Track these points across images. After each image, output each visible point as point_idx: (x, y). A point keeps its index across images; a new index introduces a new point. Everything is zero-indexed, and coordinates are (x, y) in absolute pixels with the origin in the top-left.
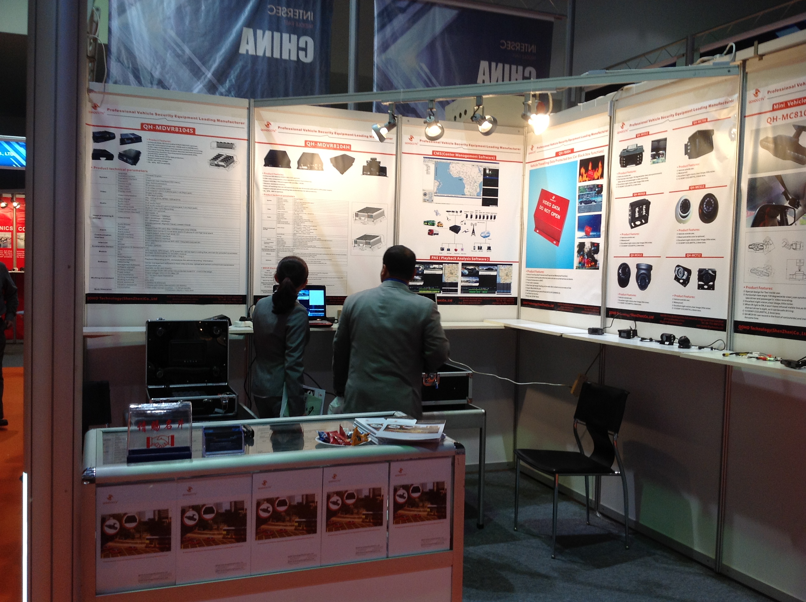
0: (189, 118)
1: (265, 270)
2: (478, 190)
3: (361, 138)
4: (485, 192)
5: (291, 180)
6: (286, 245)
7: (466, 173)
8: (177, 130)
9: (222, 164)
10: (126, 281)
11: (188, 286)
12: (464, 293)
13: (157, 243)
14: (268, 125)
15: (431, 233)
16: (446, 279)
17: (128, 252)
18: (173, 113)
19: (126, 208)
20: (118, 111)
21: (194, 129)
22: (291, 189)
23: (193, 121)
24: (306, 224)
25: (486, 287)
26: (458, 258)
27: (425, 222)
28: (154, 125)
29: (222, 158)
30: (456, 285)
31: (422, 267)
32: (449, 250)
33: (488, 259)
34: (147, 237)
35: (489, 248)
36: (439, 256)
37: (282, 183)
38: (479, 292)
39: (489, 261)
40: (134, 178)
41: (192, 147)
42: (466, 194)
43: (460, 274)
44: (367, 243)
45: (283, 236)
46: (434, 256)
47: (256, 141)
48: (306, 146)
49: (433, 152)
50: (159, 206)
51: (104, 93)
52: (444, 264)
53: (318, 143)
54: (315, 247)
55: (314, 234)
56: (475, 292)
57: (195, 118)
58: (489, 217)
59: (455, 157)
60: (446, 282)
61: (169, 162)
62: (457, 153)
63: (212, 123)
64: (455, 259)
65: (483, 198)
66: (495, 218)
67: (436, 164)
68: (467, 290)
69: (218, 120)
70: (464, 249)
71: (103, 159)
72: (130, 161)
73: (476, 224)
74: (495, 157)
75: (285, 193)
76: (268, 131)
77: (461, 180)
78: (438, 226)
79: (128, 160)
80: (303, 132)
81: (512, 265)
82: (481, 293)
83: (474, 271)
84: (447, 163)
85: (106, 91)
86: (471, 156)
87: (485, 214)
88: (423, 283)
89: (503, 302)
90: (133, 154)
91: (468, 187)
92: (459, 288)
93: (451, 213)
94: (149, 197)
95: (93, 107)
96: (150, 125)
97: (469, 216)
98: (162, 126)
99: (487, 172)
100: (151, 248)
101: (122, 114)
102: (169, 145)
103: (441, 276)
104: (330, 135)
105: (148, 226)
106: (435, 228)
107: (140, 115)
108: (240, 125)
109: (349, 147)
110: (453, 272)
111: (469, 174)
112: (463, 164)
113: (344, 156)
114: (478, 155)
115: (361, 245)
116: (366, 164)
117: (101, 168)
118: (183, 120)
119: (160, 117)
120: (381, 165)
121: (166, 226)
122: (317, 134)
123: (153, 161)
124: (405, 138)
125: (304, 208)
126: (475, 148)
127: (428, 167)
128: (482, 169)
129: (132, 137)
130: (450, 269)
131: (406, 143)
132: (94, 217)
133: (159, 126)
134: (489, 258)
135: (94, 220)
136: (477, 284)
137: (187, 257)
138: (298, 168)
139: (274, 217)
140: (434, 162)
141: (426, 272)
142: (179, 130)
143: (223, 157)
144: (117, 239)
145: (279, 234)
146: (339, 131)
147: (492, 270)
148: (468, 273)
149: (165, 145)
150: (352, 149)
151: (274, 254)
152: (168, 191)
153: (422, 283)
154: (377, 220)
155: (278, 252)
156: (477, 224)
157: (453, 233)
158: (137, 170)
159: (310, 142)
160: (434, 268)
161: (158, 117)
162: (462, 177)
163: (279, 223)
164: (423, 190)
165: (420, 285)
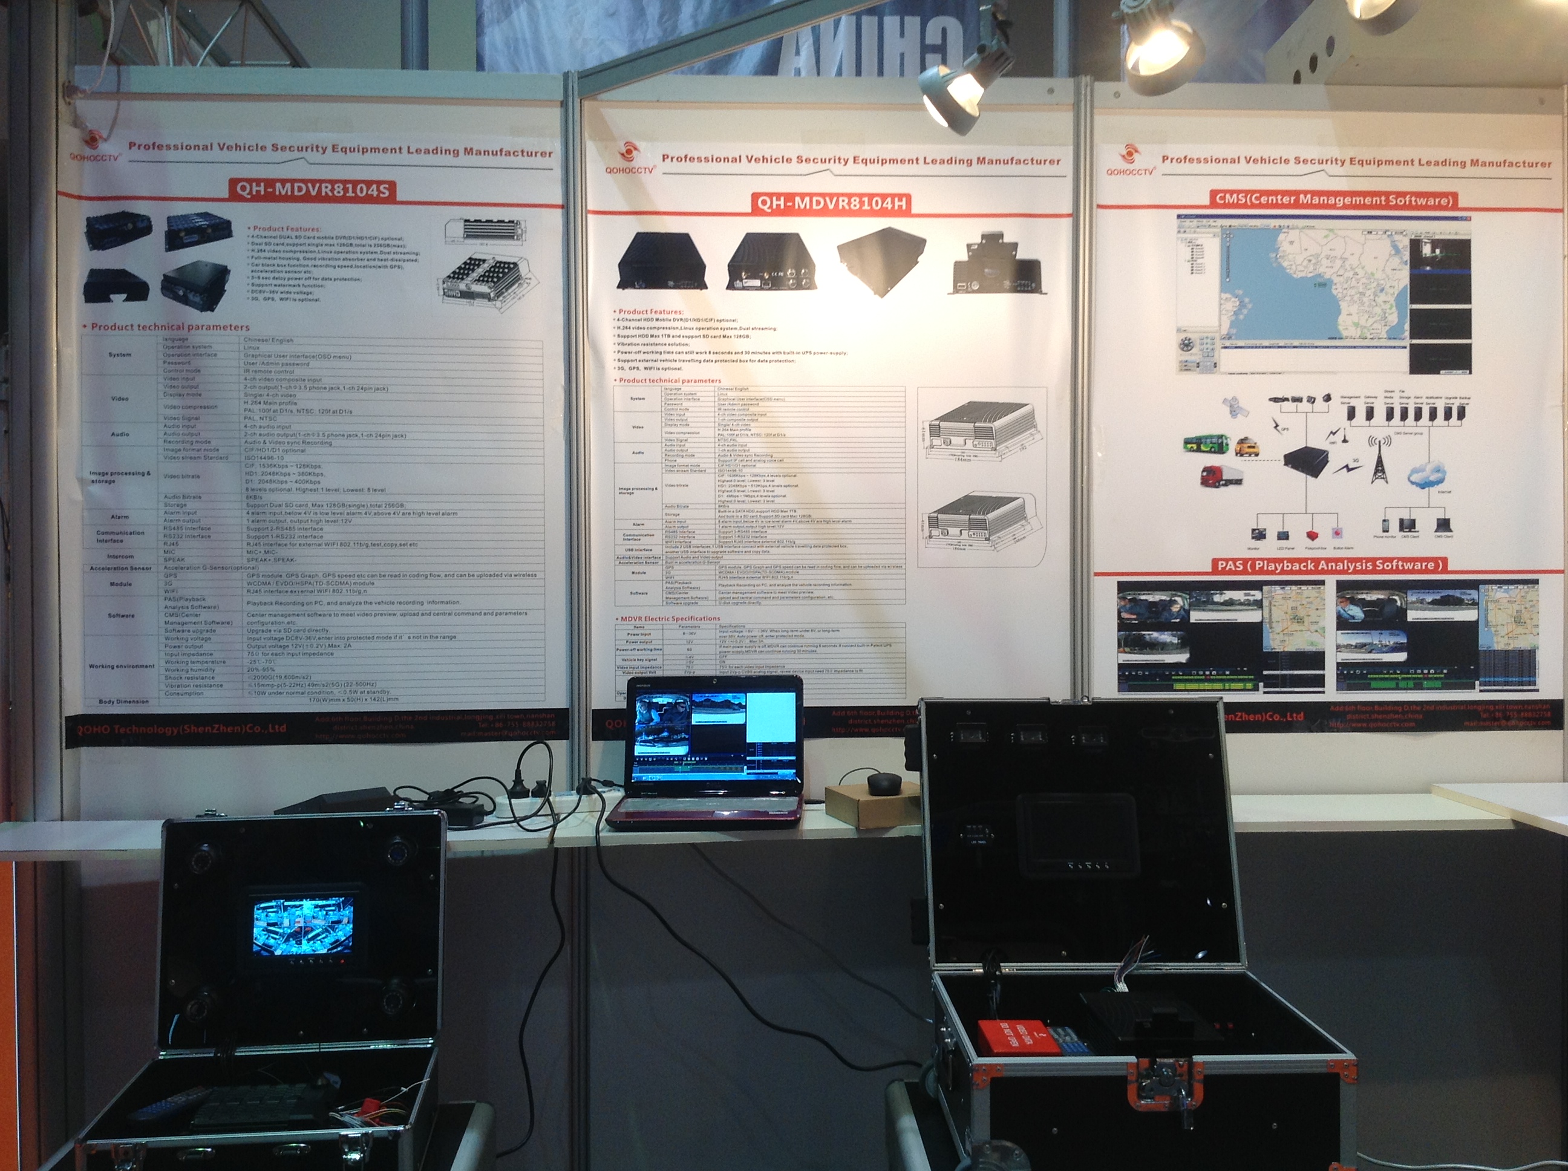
0: (375, 150)
1: (629, 626)
2: (1393, 318)
3: (946, 169)
4: (1420, 324)
5: (710, 327)
6: (694, 542)
7: (1344, 260)
8: (339, 191)
9: (483, 288)
10: (191, 674)
11: (380, 685)
12: (1351, 688)
13: (282, 552)
14: (628, 153)
15: (1212, 478)
16: (1275, 641)
17: (194, 583)
18: (326, 138)
19: (188, 446)
20: (160, 147)
21: (392, 186)
22: (708, 357)
23: (390, 158)
24: (761, 468)
25: (1437, 664)
26: (1323, 565)
27: (1187, 442)
28: (270, 183)
29: (480, 271)
30: (1317, 659)
31: (1180, 602)
32: (1283, 536)
33: (1441, 563)
34: (253, 534)
35: (1444, 525)
36: (1245, 561)
37: (677, 340)
38: (1411, 684)
39: (1445, 571)
40: (208, 351)
41: (386, 242)
42: (1345, 334)
43: (1331, 622)
44: (973, 525)
45: (684, 514)
46: (1227, 560)
47: (590, 208)
48: (756, 211)
49: (1214, 193)
50: (287, 435)
51: (119, 94)
52: (1265, 588)
53: (798, 199)
54: (792, 544)
55: (788, 500)
56: (1393, 684)
57: (393, 150)
58: (1441, 413)
59: (1297, 205)
60: (1279, 649)
61: (317, 293)
62: (1306, 193)
63: (449, 159)
64: (1311, 566)
65: (1411, 345)
66: (1461, 415)
67: (1227, 235)
68: (1363, 676)
69: (468, 151)
70: (1345, 533)
71: (118, 298)
72: (197, 299)
73: (1388, 441)
74: (1455, 196)
75: (690, 371)
76: (631, 170)
77: (1323, 284)
78: (1240, 453)
79: (191, 296)
80: (744, 167)
81: (1536, 582)
82: (1418, 687)
83: (1388, 609)
84: (1266, 229)
85: (124, 89)
86: (1358, 200)
87: (1424, 400)
88: (1188, 656)
89: (1508, 719)
90: (205, 276)
91: (1354, 309)
92: (1330, 673)
93: (1288, 406)
94: (256, 407)
95: (87, 142)
96: (258, 181)
97: (1361, 413)
98: (293, 181)
99: (1427, 250)
100: (263, 568)
101: (171, 155)
102: (316, 241)
103: (1255, 630)
104: (837, 168)
105: (252, 498)
106: (1228, 462)
107: (226, 155)
108: (538, 161)
109: (904, 203)
110: (1302, 613)
111: (1353, 261)
112: (1331, 230)
113: (887, 236)
114: (1387, 194)
115: (954, 531)
116: (964, 257)
117: (114, 327)
118: (356, 157)
119: (288, 155)
120: (1022, 254)
121: (310, 498)
122: (794, 167)
123: (267, 295)
124: (1108, 155)
125: (754, 417)
126: (1372, 169)
127: (1196, 250)
128: (1405, 243)
129: (203, 223)
130: (1291, 604)
131: (1111, 172)
132: (94, 477)
133: (283, 182)
134: (1445, 560)
135: (95, 489)
136: (1402, 657)
137: (379, 591)
138: (731, 286)
139: (655, 453)
140: (1218, 230)
141: (1196, 616)
142: (346, 190)
143: (485, 266)
144: (161, 545)
145: (672, 507)
146: (869, 152)
147: (1457, 603)
148: (1363, 616)
149: (302, 241)
150: (914, 211)
151: (655, 572)
152: (315, 384)
153: (1183, 657)
154: (1009, 443)
155: (669, 567)
156: (1394, 437)
157: (1298, 477)
158: (216, 327)
159: (770, 195)
160: (1230, 603)
161: (280, 156)
162: (1327, 276)
163: (671, 469)
164: (1179, 330)
165: (1177, 666)
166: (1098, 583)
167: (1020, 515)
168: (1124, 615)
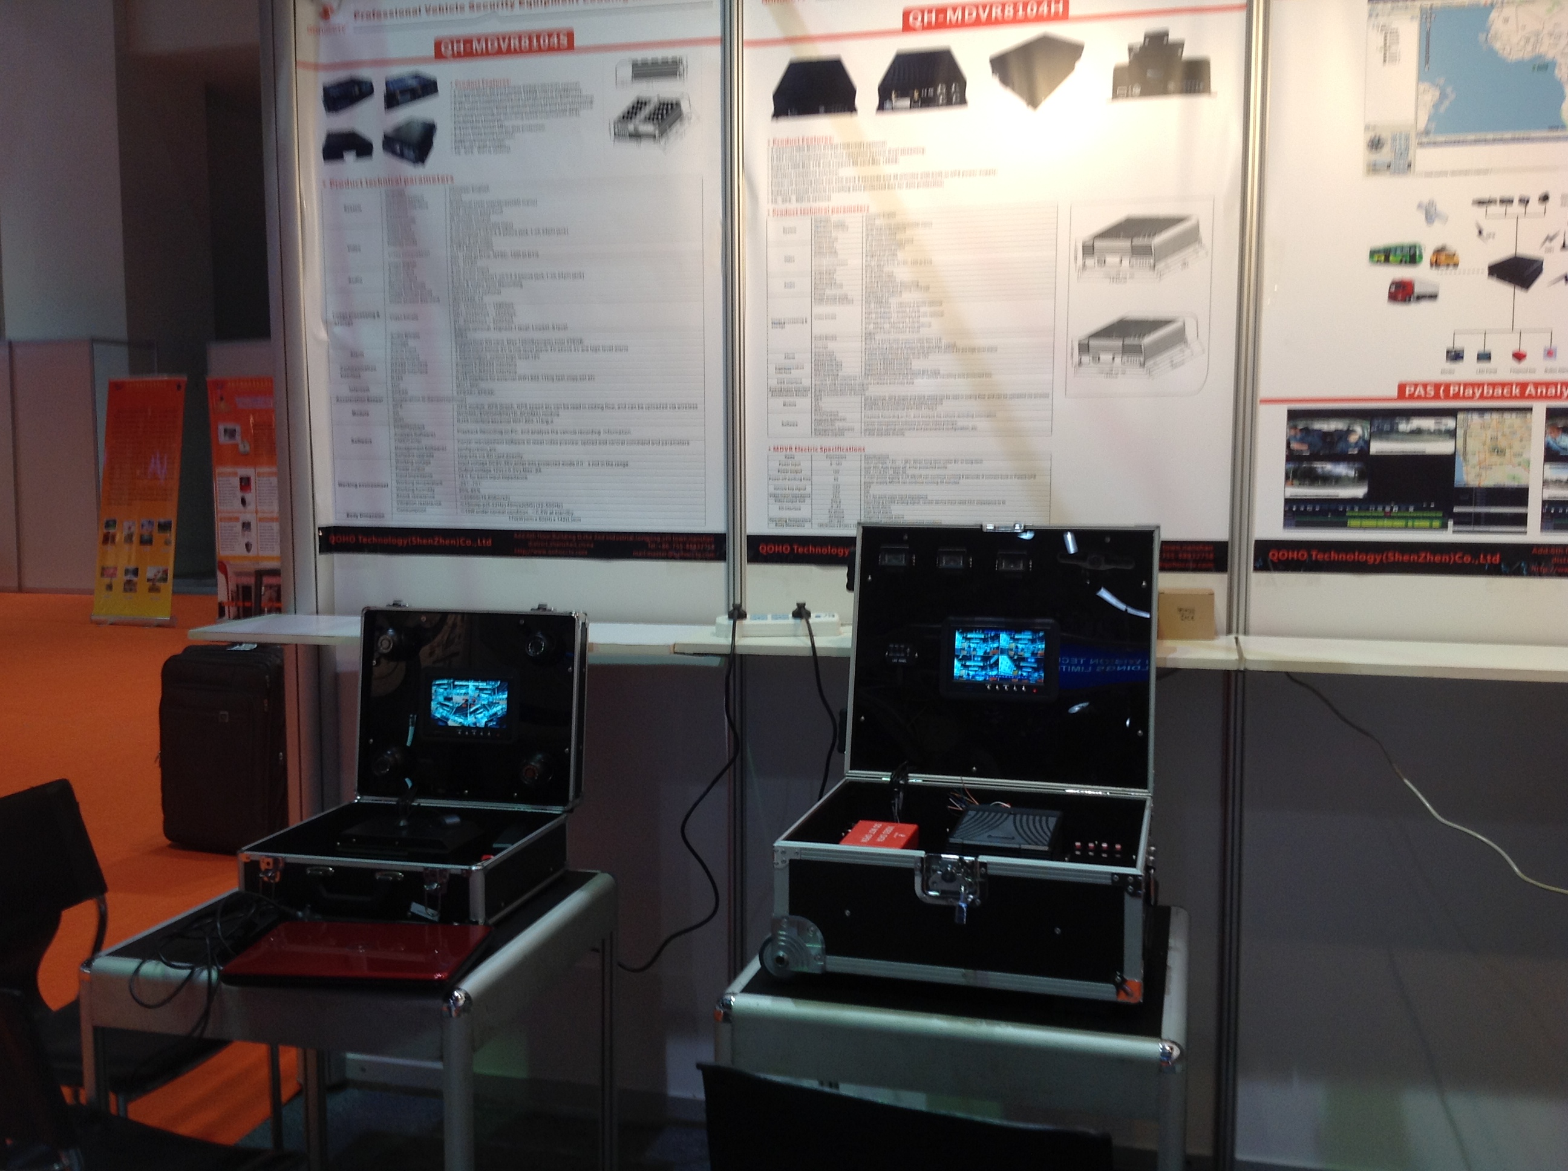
1: (781, 456)
5: (856, 153)
6: (841, 375)
8: (526, 42)
9: (649, 128)
10: (416, 493)
11: (566, 506)
15: (1402, 292)
16: (1468, 475)
17: (417, 413)
19: (407, 290)
20: (379, 15)
21: (570, 36)
22: (858, 185)
23: (567, 8)
24: (908, 297)
26: (1530, 389)
27: (1373, 253)
28: (468, 42)
29: (646, 111)
30: (1519, 495)
34: (460, 369)
36: (1437, 387)
40: (421, 202)
41: (565, 88)
43: (1537, 454)
44: (1126, 350)
45: (831, 345)
46: (1416, 386)
47: (745, 39)
48: (907, 28)
50: (485, 278)
52: (1460, 416)
53: (949, 13)
55: (933, 328)
60: (1473, 484)
61: (508, 141)
64: (1517, 391)
67: (1427, 18)
70: (1559, 354)
71: (350, 157)
72: (411, 154)
75: (839, 200)
77: (1543, 67)
78: (1435, 264)
79: (407, 152)
88: (1365, 490)
90: (416, 133)
92: (1534, 511)
93: (1496, 209)
94: (460, 253)
95: (321, 16)
96: (458, 40)
98: (486, 38)
100: (471, 400)
101: (389, 21)
102: (506, 91)
103: (1447, 463)
105: (459, 334)
106: (1421, 275)
107: (431, 18)
109: (1059, 8)
110: (1502, 443)
113: (1040, 43)
115: (1106, 357)
116: (1125, 60)
117: (348, 183)
118: (538, 9)
119: (482, 12)
120: (1188, 53)
121: (504, 335)
123: (467, 145)
125: (901, 245)
127: (1389, 34)
129: (413, 83)
130: (1490, 433)
132: (335, 318)
133: (479, 39)
135: (338, 330)
137: (565, 420)
138: (881, 108)
139: (805, 285)
140: (1418, 13)
141: (1377, 447)
142: (530, 42)
143: (651, 106)
144: (389, 379)
145: (820, 338)
149: (495, 92)
150: (1072, 13)
151: (805, 403)
153: (1360, 492)
154: (1170, 260)
155: (818, 397)
157: (1504, 290)
158: (427, 178)
159: (922, 10)
160: (1418, 432)
161: (475, 14)
162: (1550, 55)
164: (1367, 128)
165: (1353, 501)
166: (1263, 410)
167: (1179, 337)
168: (1295, 446)
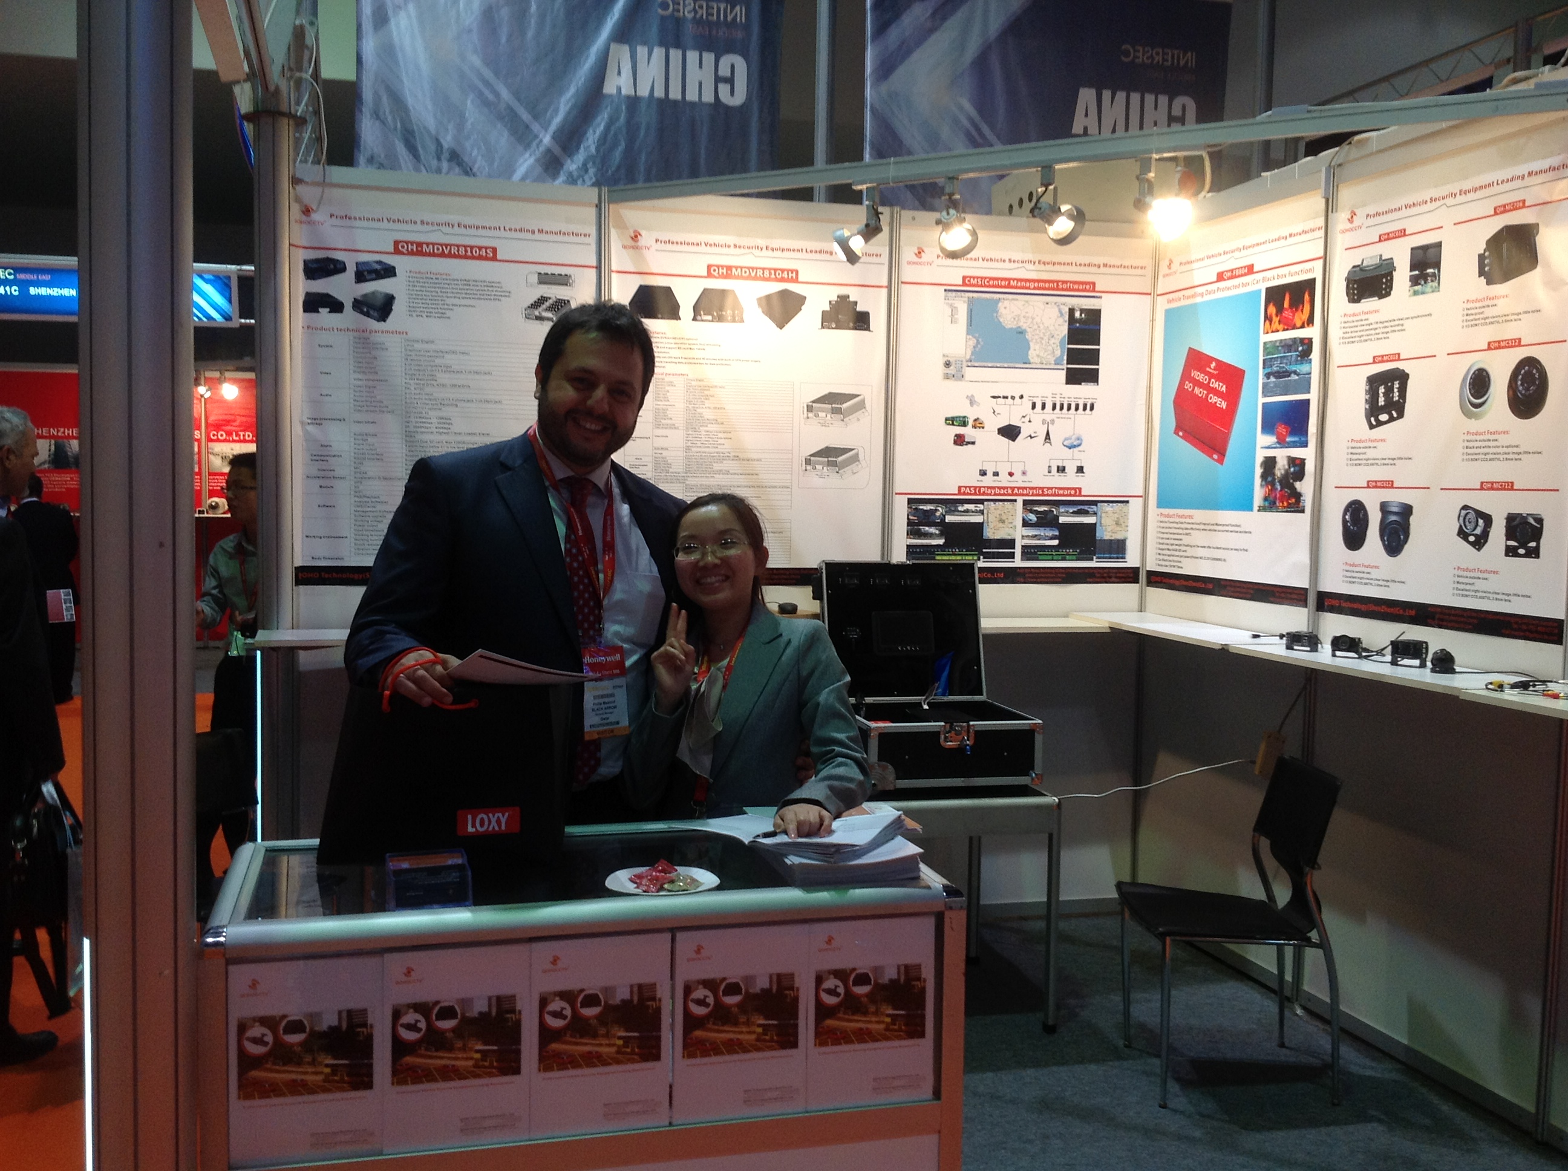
0: (484, 227)
2: (1058, 353)
3: (818, 256)
4: (1073, 356)
5: (681, 343)
6: (671, 470)
7: (1033, 319)
8: (462, 251)
10: (370, 542)
12: (1029, 559)
14: (636, 237)
15: (959, 440)
16: (991, 533)
17: (373, 488)
18: (454, 218)
19: (368, 404)
20: (350, 218)
21: (494, 250)
22: (680, 360)
23: (493, 233)
24: (712, 427)
25: (1074, 547)
26: (1016, 491)
27: (947, 419)
28: (419, 244)
29: (547, 304)
30: (1011, 543)
31: (941, 510)
32: (996, 474)
33: (1078, 491)
35: (1080, 469)
36: (975, 488)
38: (1060, 557)
39: (1080, 495)
40: (383, 346)
41: (491, 284)
42: (1032, 361)
43: (1019, 522)
44: (831, 464)
45: (665, 453)
46: (966, 487)
47: (613, 268)
48: (709, 275)
49: (964, 278)
50: (430, 400)
51: (323, 184)
52: (986, 503)
53: (734, 270)
54: (728, 473)
55: (726, 447)
56: (1050, 557)
57: (495, 228)
58: (1081, 407)
59: (1009, 286)
60: (992, 538)
61: (448, 313)
62: (1014, 280)
63: (529, 236)
64: (1010, 491)
65: (1067, 368)
66: (1092, 408)
67: (971, 302)
68: (1035, 553)
69: (541, 231)
70: (1028, 473)
71: (324, 311)
72: (375, 314)
73: (1053, 422)
74: (1094, 284)
75: (670, 368)
76: (637, 248)
77: (1021, 332)
78: (974, 427)
79: (371, 312)
80: (703, 248)
81: (1127, 502)
82: (1064, 559)
83: (1049, 516)
84: (992, 299)
85: (327, 180)
86: (1042, 285)
87: (1073, 399)
88: (943, 541)
89: (1110, 577)
90: (379, 301)
91: (1037, 347)
92: (1018, 551)
93: (1001, 400)
94: (412, 382)
95: (304, 213)
96: (412, 243)
97: (1039, 406)
98: (433, 244)
99: (1077, 314)
101: (358, 223)
102: (448, 282)
103: (980, 526)
104: (757, 252)
105: (409, 437)
106: (968, 431)
107: (391, 225)
108: (582, 239)
109: (794, 275)
110: (1004, 517)
111: (1038, 319)
112: (1027, 302)
113: (784, 294)
114: (1057, 282)
115: (819, 467)
116: (827, 308)
117: (322, 329)
118: (473, 231)
119: (430, 228)
120: (859, 309)
121: (444, 438)
122: (732, 250)
123: (418, 313)
124: (908, 253)
125: (707, 397)
126: (1049, 267)
127: (954, 310)
128: (1066, 310)
129: (378, 267)
130: (999, 512)
131: (909, 263)
132: (309, 421)
133: (428, 244)
134: (1080, 489)
135: (310, 428)
136: (1056, 542)
138: (694, 319)
139: (649, 417)
140: (966, 299)
141: (949, 519)
142: (466, 251)
143: (551, 301)
144: (352, 464)
145: (658, 449)
146: (775, 243)
147: (1085, 513)
148: (1035, 519)
149: (440, 281)
150: (800, 279)
152: (448, 369)
153: (941, 542)
154: (851, 417)
156: (1056, 420)
157: (1005, 441)
158: (387, 332)
159: (718, 267)
160: (967, 511)
161: (425, 228)
162: (1024, 328)
163: (658, 426)
164: (944, 356)
165: (938, 546)
166: (897, 498)
167: (855, 459)
168: (911, 517)
